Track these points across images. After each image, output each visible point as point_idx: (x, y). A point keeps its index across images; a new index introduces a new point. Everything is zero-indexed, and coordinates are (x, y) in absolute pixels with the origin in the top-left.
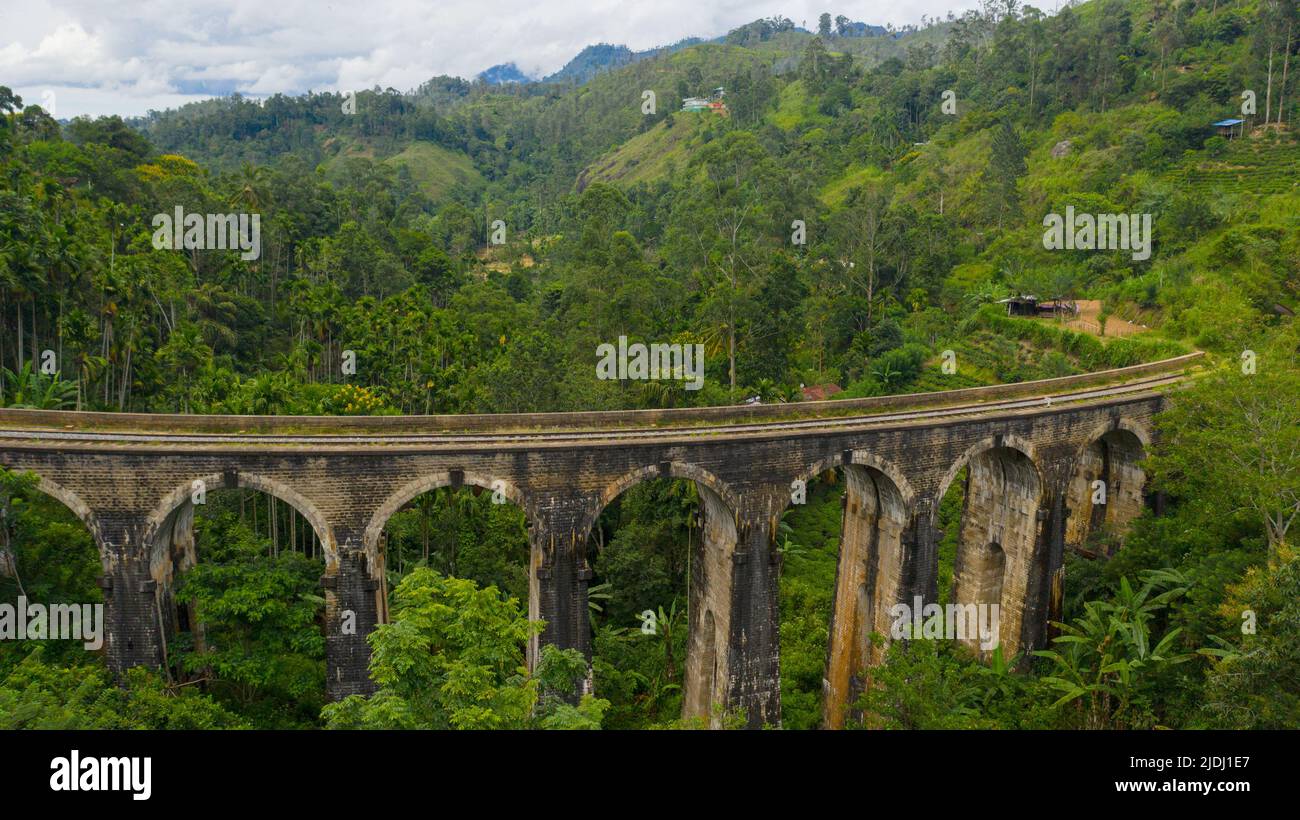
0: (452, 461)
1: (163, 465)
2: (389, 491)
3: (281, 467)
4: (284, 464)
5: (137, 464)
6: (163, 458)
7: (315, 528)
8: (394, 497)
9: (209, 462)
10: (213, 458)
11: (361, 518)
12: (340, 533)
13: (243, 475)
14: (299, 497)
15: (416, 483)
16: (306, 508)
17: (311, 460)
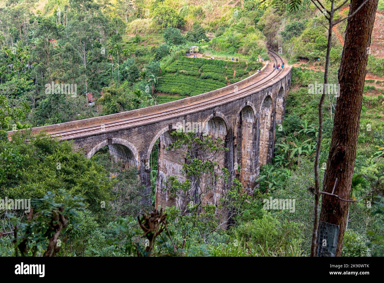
0: (169, 122)
1: (88, 141)
2: (154, 136)
3: (125, 133)
4: (126, 132)
5: (79, 142)
6: (89, 138)
7: (134, 153)
8: (155, 138)
9: (103, 136)
10: (105, 135)
11: (147, 146)
12: (141, 154)
13: (114, 139)
14: (130, 143)
15: (161, 131)
16: (131, 147)
17: (133, 129)
